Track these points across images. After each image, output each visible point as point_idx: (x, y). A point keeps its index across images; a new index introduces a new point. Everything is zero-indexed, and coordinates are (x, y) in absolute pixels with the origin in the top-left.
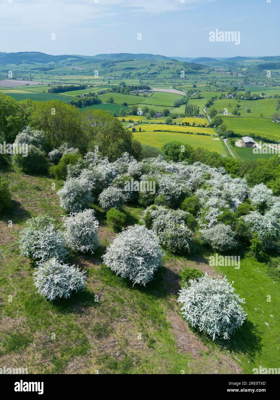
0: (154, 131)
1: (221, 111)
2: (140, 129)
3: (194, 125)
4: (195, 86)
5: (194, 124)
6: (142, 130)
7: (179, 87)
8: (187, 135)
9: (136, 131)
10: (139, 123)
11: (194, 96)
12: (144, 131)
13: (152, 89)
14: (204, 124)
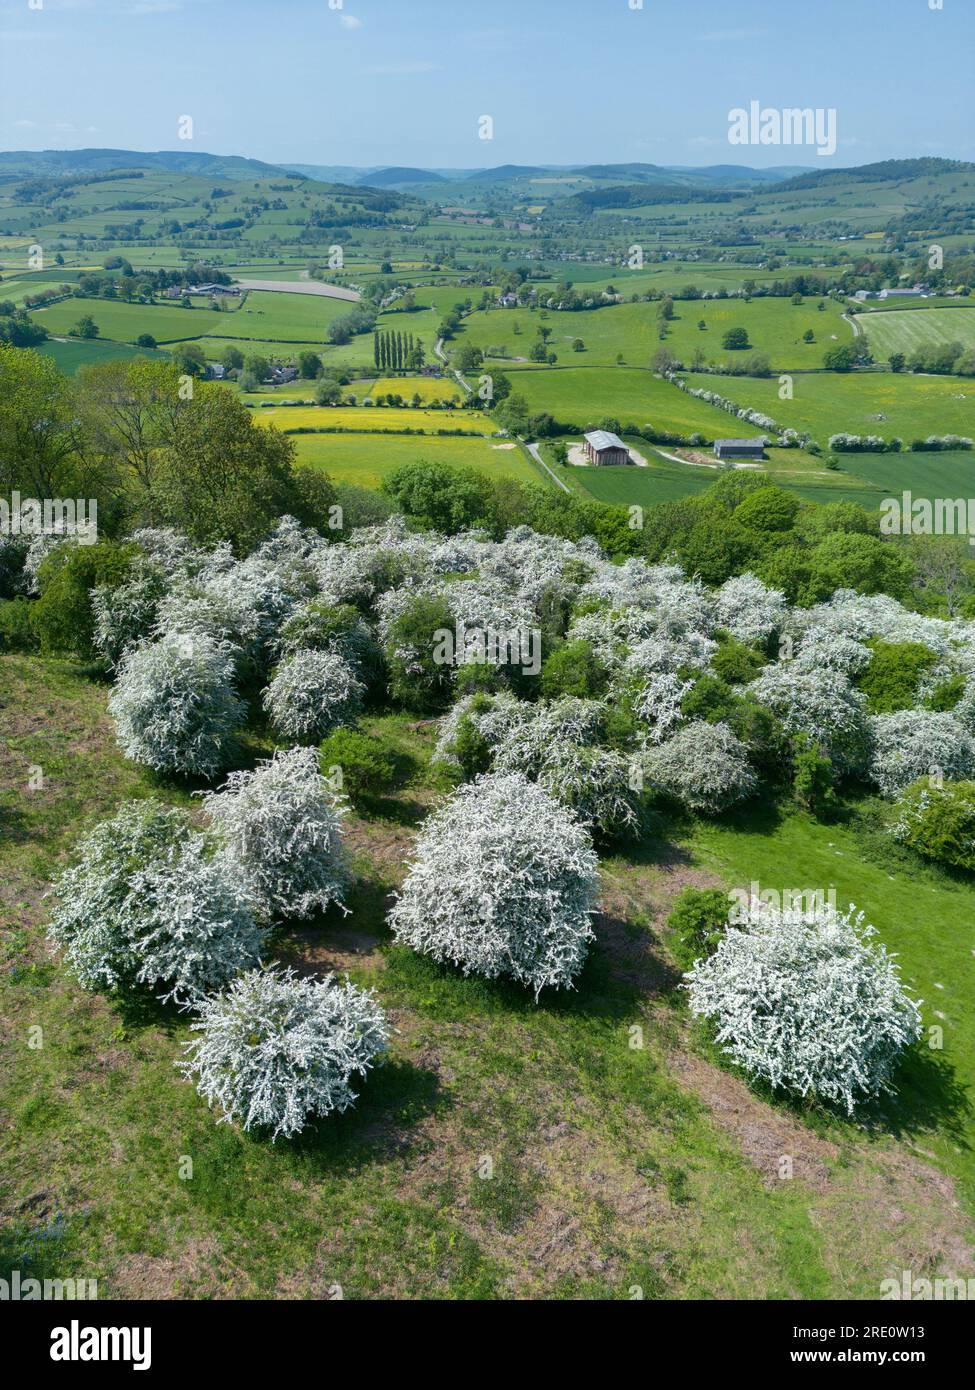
1: (492, 351)
3: (417, 404)
4: (388, 269)
5: (418, 400)
8: (404, 439)
11: (392, 302)
13: (236, 282)
14: (450, 400)
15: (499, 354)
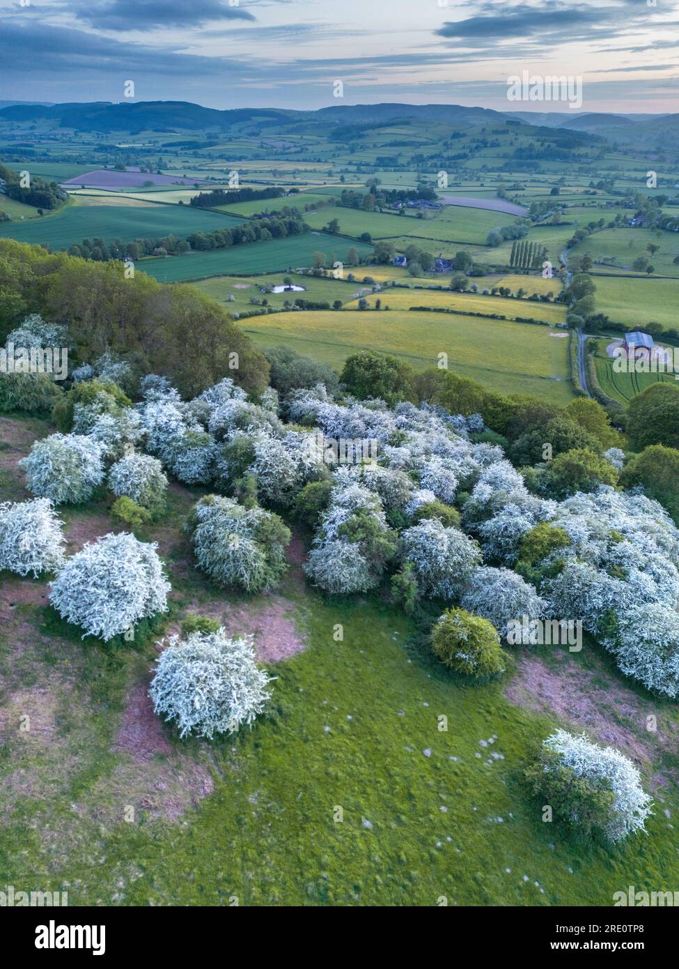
0: (412, 309)
1: (605, 259)
2: (378, 303)
3: (520, 296)
4: (555, 192)
5: (521, 293)
6: (382, 306)
7: (513, 193)
8: (490, 322)
9: (367, 307)
10: (386, 286)
11: (546, 218)
12: (387, 309)
13: (443, 199)
14: (546, 294)
15: (609, 262)
